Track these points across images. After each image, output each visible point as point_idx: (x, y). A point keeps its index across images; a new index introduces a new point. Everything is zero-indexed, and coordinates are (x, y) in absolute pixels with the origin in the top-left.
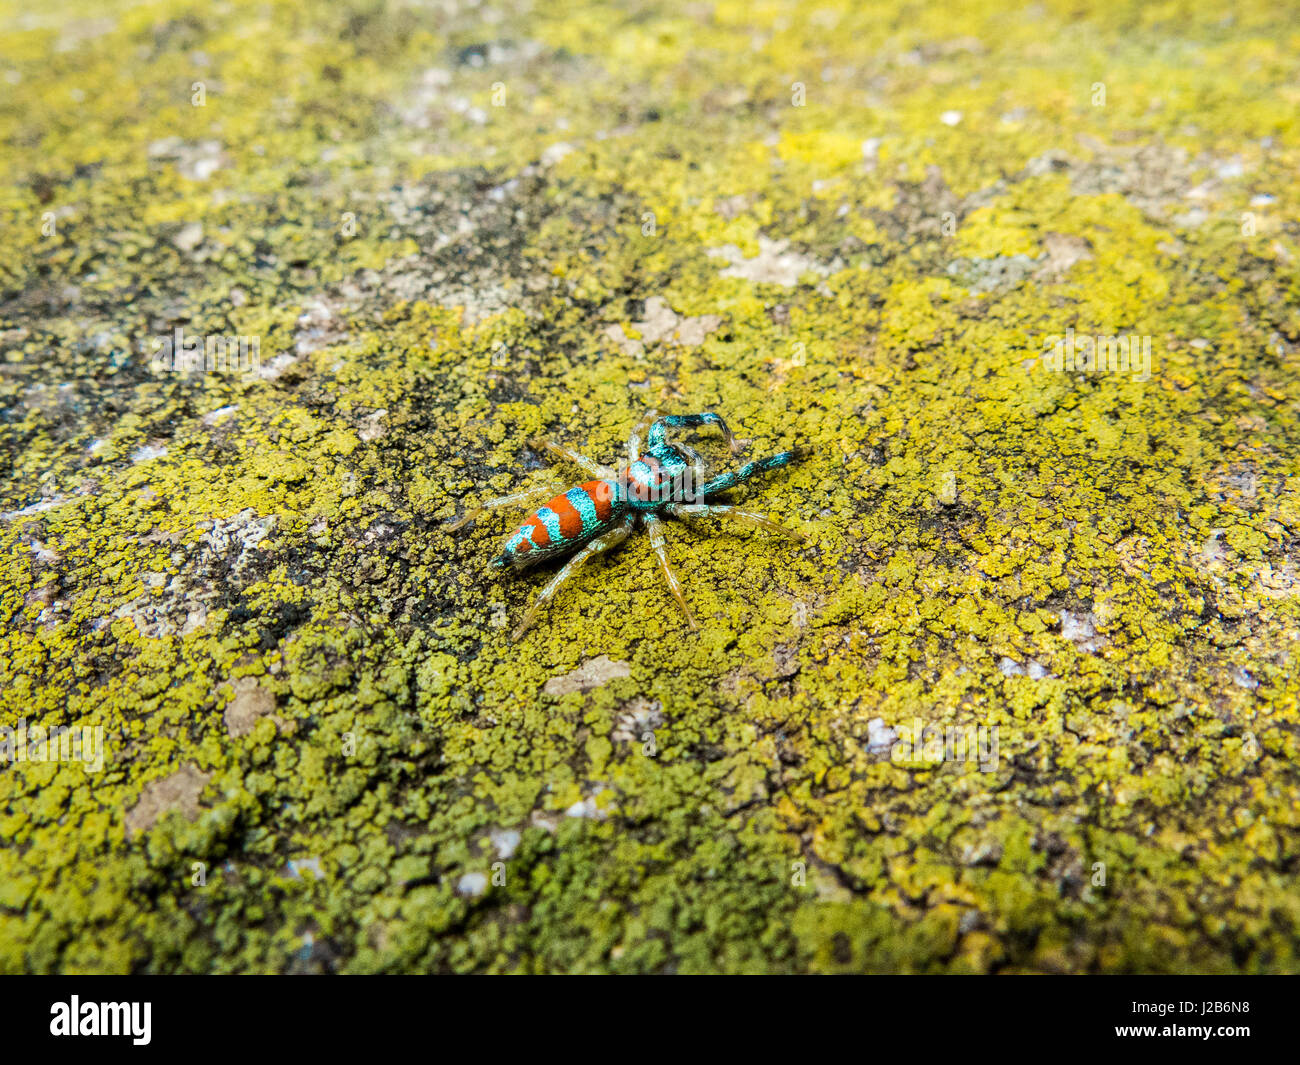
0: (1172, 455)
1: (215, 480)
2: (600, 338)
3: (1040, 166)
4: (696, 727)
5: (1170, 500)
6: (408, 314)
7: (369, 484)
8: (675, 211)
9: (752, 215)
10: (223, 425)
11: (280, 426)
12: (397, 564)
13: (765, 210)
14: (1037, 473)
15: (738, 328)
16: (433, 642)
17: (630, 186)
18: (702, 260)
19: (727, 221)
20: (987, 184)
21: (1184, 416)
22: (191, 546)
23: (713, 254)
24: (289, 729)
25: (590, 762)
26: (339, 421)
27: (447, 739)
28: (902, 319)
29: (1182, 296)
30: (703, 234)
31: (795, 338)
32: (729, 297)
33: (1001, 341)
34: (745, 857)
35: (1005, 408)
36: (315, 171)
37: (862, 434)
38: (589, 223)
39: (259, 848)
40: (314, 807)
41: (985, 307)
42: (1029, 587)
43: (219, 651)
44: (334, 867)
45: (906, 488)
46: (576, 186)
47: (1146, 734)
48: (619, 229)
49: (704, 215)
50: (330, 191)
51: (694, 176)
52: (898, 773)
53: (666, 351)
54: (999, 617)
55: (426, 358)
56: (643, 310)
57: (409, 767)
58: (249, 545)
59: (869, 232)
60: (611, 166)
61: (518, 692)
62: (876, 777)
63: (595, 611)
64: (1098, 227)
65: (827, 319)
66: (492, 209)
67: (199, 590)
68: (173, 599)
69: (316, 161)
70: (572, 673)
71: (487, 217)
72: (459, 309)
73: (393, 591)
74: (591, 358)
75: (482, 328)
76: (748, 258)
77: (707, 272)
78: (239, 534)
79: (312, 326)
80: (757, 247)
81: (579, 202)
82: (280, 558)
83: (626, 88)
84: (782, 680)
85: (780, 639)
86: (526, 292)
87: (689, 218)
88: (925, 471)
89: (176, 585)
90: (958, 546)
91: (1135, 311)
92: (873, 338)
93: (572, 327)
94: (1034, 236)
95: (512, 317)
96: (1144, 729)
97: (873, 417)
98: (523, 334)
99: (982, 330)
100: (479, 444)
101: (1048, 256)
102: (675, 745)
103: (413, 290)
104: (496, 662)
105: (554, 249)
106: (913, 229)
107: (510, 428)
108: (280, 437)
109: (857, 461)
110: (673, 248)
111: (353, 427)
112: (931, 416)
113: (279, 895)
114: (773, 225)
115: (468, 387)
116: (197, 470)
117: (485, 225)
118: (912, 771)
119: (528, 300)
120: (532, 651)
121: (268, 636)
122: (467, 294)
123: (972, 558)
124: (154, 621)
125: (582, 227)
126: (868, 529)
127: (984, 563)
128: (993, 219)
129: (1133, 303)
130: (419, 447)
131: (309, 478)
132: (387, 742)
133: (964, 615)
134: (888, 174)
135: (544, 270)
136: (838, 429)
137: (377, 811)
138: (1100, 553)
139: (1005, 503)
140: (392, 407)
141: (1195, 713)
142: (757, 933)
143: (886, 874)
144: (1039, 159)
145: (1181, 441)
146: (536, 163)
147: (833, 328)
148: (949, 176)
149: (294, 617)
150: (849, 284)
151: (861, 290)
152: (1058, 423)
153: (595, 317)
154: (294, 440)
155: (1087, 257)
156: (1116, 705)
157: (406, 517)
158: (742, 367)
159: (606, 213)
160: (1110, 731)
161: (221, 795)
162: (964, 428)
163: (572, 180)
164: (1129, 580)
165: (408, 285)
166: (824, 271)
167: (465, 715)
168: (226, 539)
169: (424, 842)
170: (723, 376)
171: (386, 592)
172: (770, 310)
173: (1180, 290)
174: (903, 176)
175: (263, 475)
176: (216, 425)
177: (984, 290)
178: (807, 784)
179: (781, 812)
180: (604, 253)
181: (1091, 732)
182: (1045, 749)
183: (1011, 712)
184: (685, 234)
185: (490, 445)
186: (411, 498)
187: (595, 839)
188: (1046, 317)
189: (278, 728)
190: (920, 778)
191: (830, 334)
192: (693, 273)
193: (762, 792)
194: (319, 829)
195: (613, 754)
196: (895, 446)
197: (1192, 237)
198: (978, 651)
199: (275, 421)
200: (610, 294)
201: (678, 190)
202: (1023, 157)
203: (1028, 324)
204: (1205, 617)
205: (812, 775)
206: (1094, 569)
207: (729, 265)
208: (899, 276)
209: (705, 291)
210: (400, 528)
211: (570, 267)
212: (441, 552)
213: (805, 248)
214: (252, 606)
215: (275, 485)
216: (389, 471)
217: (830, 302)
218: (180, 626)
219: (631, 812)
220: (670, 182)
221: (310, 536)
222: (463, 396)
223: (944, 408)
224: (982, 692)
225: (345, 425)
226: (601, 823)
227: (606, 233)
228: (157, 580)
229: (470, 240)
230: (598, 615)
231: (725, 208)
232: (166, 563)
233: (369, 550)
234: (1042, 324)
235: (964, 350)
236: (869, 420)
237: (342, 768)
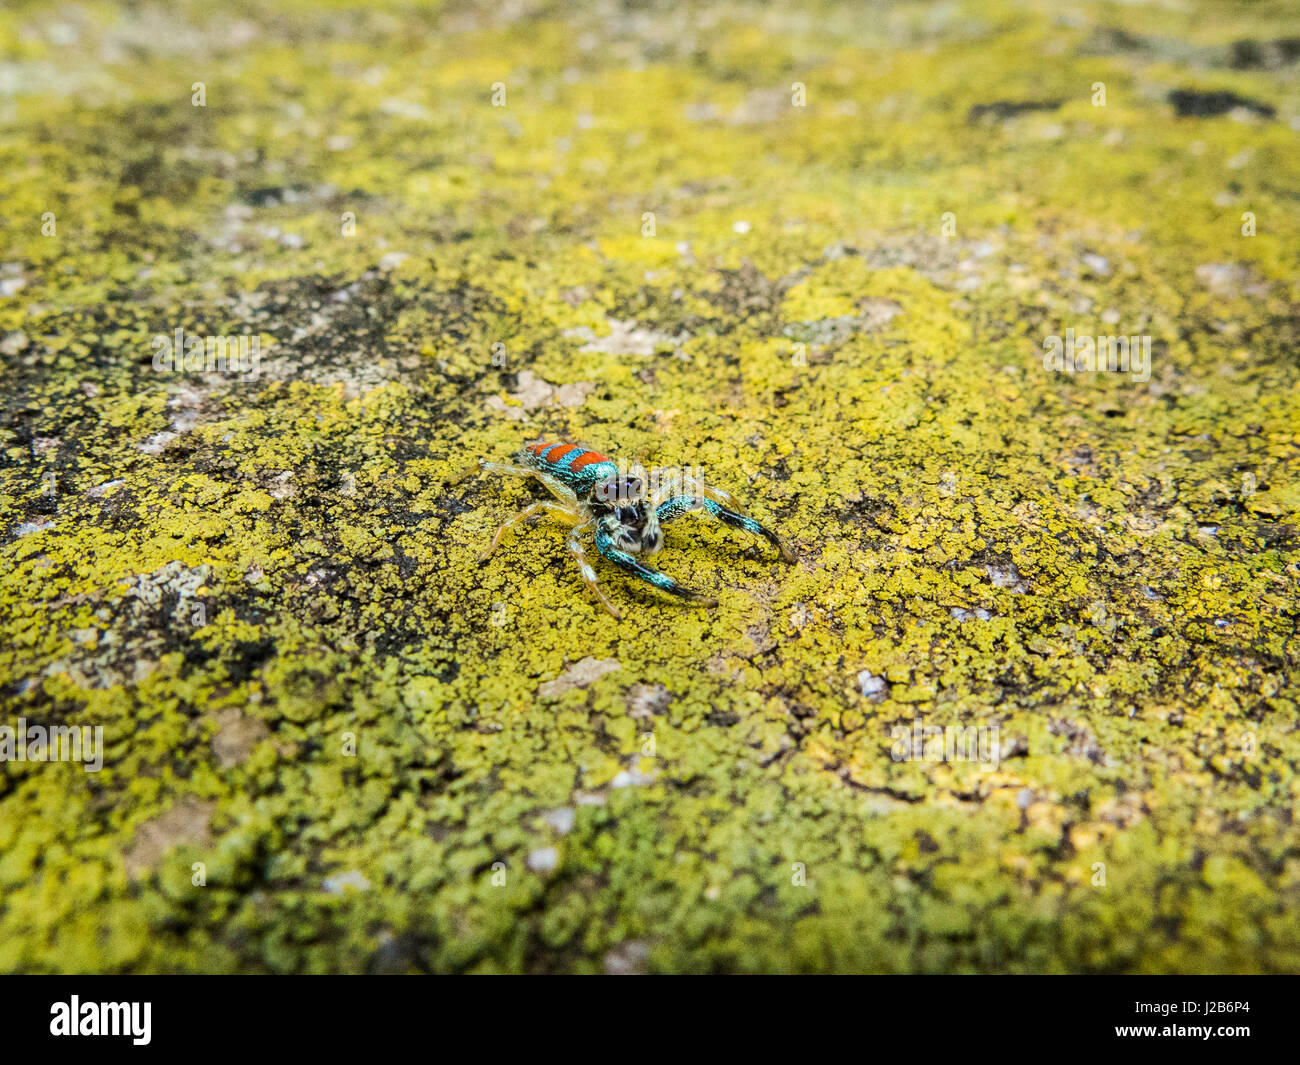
0: (1022, 448)
1: (120, 544)
2: (482, 406)
3: (836, 253)
4: (704, 699)
5: (1038, 476)
6: (284, 394)
7: (295, 536)
8: (524, 300)
9: (597, 300)
10: (112, 496)
11: (181, 490)
12: (347, 603)
13: (607, 297)
14: (923, 469)
15: (614, 390)
16: (408, 667)
17: (475, 282)
18: (559, 340)
19: (574, 307)
20: (795, 268)
21: (1020, 419)
22: (116, 601)
23: (568, 335)
24: (290, 752)
25: (617, 739)
26: (245, 483)
27: (454, 750)
28: (759, 370)
29: (983, 337)
30: (555, 318)
31: (667, 394)
32: (595, 367)
33: (854, 378)
34: (793, 798)
35: (877, 425)
36: (135, 287)
37: (759, 458)
38: (445, 313)
39: (288, 873)
40: (340, 821)
41: (829, 355)
42: (952, 553)
43: (187, 690)
44: (380, 877)
45: (816, 494)
46: (422, 284)
47: (1094, 644)
48: (477, 315)
49: (553, 303)
50: (158, 301)
51: (532, 272)
52: (903, 707)
53: (549, 414)
54: (937, 579)
55: (317, 429)
56: (517, 383)
57: (428, 774)
58: (185, 592)
59: (705, 309)
60: (450, 266)
61: (513, 699)
62: (885, 713)
63: (565, 622)
64: (900, 292)
65: (691, 378)
66: (341, 308)
67: (140, 640)
68: (112, 652)
69: (134, 279)
70: (561, 678)
71: (338, 313)
72: (339, 385)
73: (349, 628)
74: (480, 423)
75: (367, 400)
76: (602, 337)
77: (568, 350)
78: (171, 584)
79: (183, 408)
80: (607, 327)
81: (430, 296)
82: (223, 603)
83: (431, 218)
84: (766, 654)
85: (751, 622)
86: (402, 370)
87: (539, 306)
88: (826, 481)
89: (111, 637)
90: (878, 532)
91: (954, 348)
92: (738, 388)
93: (452, 399)
94: (850, 301)
95: (395, 390)
96: (1091, 641)
97: (764, 446)
98: (408, 405)
99: (835, 371)
100: (397, 495)
101: (868, 314)
102: (692, 716)
103: (286, 372)
104: (479, 678)
105: (417, 335)
106: (743, 304)
107: (425, 480)
108: (183, 501)
109: (761, 481)
110: (530, 332)
111: (262, 487)
112: (814, 439)
113: (326, 911)
114: (618, 309)
115: (369, 450)
116: (100, 537)
117: (340, 319)
118: (915, 704)
119: (405, 377)
120: (512, 666)
121: (237, 670)
122: (344, 373)
123: (894, 539)
124: (95, 673)
125: (439, 316)
126: (795, 529)
127: (906, 540)
128: (811, 293)
129: (950, 343)
130: (335, 503)
131: (229, 533)
132: (401, 752)
133: (905, 581)
134: (708, 265)
135: (412, 352)
136: (737, 456)
137: (409, 817)
138: (1002, 516)
139: (907, 492)
140: (299, 469)
141: (1126, 624)
142: (836, 855)
143: (930, 783)
144: (833, 248)
145: (1027, 437)
146: (374, 269)
147: (699, 384)
148: (760, 265)
149: (256, 655)
150: (702, 348)
151: (714, 352)
152: (924, 432)
153: (472, 391)
154: (200, 502)
155: (899, 312)
156: (1061, 627)
157: (345, 560)
158: (628, 419)
159: (460, 303)
160: (1064, 648)
161: (233, 822)
162: (847, 444)
163: (417, 280)
164: (1033, 534)
165: (278, 368)
166: (676, 341)
167: (467, 727)
168: (158, 591)
169: (472, 836)
170: (614, 428)
171: (343, 629)
172: (637, 375)
173: (981, 332)
174: (721, 265)
175: (177, 533)
176: (106, 496)
177: (822, 343)
178: (827, 728)
179: (812, 754)
180: (468, 336)
181: (1049, 650)
182: (1018, 668)
183: (976, 647)
184: (538, 320)
185: (409, 495)
186: (346, 544)
187: (649, 804)
188: (886, 356)
189: (279, 753)
190: (924, 708)
191: (698, 389)
192: (554, 350)
193: (789, 742)
194: (350, 843)
195: (638, 728)
196: (793, 464)
197: (974, 297)
198: (929, 607)
199: (174, 487)
200: (482, 370)
201: (522, 284)
202: (817, 248)
203: (872, 363)
204: (1101, 557)
205: (828, 721)
206: (1002, 529)
207: (586, 344)
208: (745, 340)
209: (570, 364)
210: (343, 571)
211: (437, 348)
212: (389, 590)
213: (653, 325)
214: (208, 647)
215: (194, 542)
216: (313, 523)
217: (690, 364)
218: (128, 675)
219: (674, 773)
220: (513, 278)
221: (247, 583)
222: (365, 458)
223: (825, 431)
224: (945, 637)
225: (253, 486)
226: (651, 787)
227: (466, 319)
228: (88, 637)
229: (328, 331)
230: (569, 624)
231: (570, 296)
232: (92, 620)
233: (315, 592)
234: (884, 361)
235: (823, 388)
236: (761, 447)
237: (361, 781)
